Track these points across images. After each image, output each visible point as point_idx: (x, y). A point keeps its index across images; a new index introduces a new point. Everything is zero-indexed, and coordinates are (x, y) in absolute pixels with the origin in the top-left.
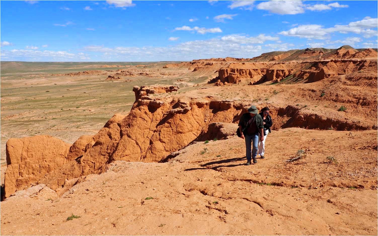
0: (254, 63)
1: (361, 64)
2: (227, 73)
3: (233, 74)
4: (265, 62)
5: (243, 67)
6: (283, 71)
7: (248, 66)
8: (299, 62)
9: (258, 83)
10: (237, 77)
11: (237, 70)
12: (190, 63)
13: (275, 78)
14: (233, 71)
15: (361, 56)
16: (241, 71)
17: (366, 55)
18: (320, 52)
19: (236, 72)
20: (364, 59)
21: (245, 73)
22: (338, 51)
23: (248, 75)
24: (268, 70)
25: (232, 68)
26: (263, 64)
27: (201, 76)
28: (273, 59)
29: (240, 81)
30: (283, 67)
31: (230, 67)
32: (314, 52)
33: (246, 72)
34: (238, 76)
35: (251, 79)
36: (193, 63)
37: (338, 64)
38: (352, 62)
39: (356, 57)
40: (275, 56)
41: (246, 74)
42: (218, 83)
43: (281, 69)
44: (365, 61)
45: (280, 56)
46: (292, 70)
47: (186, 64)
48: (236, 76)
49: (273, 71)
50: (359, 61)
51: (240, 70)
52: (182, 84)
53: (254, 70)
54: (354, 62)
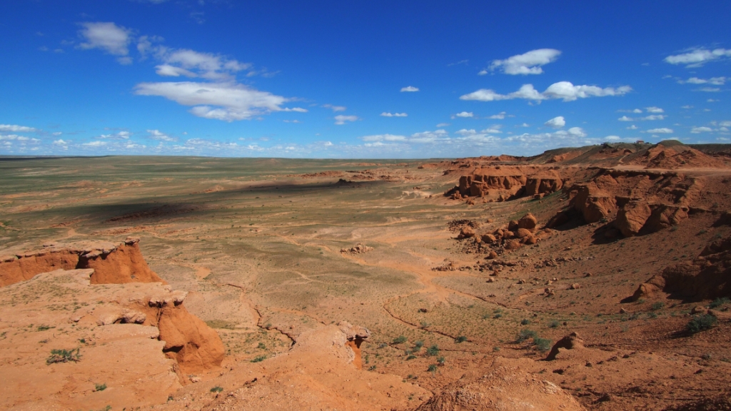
0: (519, 166)
1: (665, 181)
2: (469, 182)
3: (478, 184)
4: (537, 165)
5: (496, 173)
6: (551, 181)
7: (505, 172)
8: (583, 166)
9: (512, 198)
10: (484, 187)
11: (485, 176)
12: (452, 162)
13: (537, 191)
14: (478, 178)
15: (672, 165)
16: (491, 181)
17: (683, 163)
18: (625, 151)
19: (483, 180)
20: (674, 170)
21: (497, 182)
22: (650, 150)
23: (502, 184)
24: (528, 180)
25: (478, 173)
26: (533, 168)
27: (448, 183)
28: (552, 161)
29: (487, 193)
30: (553, 175)
31: (474, 173)
32: (616, 151)
33: (499, 180)
34: (487, 186)
35: (507, 191)
36: (455, 163)
37: (620, 179)
38: (648, 177)
39: (659, 167)
40: (556, 156)
41: (499, 184)
42: (455, 195)
43: (550, 177)
44: (674, 175)
45: (564, 156)
46: (568, 179)
47: (447, 164)
48: (482, 186)
49: (535, 181)
50: (663, 175)
51: (490, 177)
52: (413, 193)
53: (513, 177)
54: (653, 176)
